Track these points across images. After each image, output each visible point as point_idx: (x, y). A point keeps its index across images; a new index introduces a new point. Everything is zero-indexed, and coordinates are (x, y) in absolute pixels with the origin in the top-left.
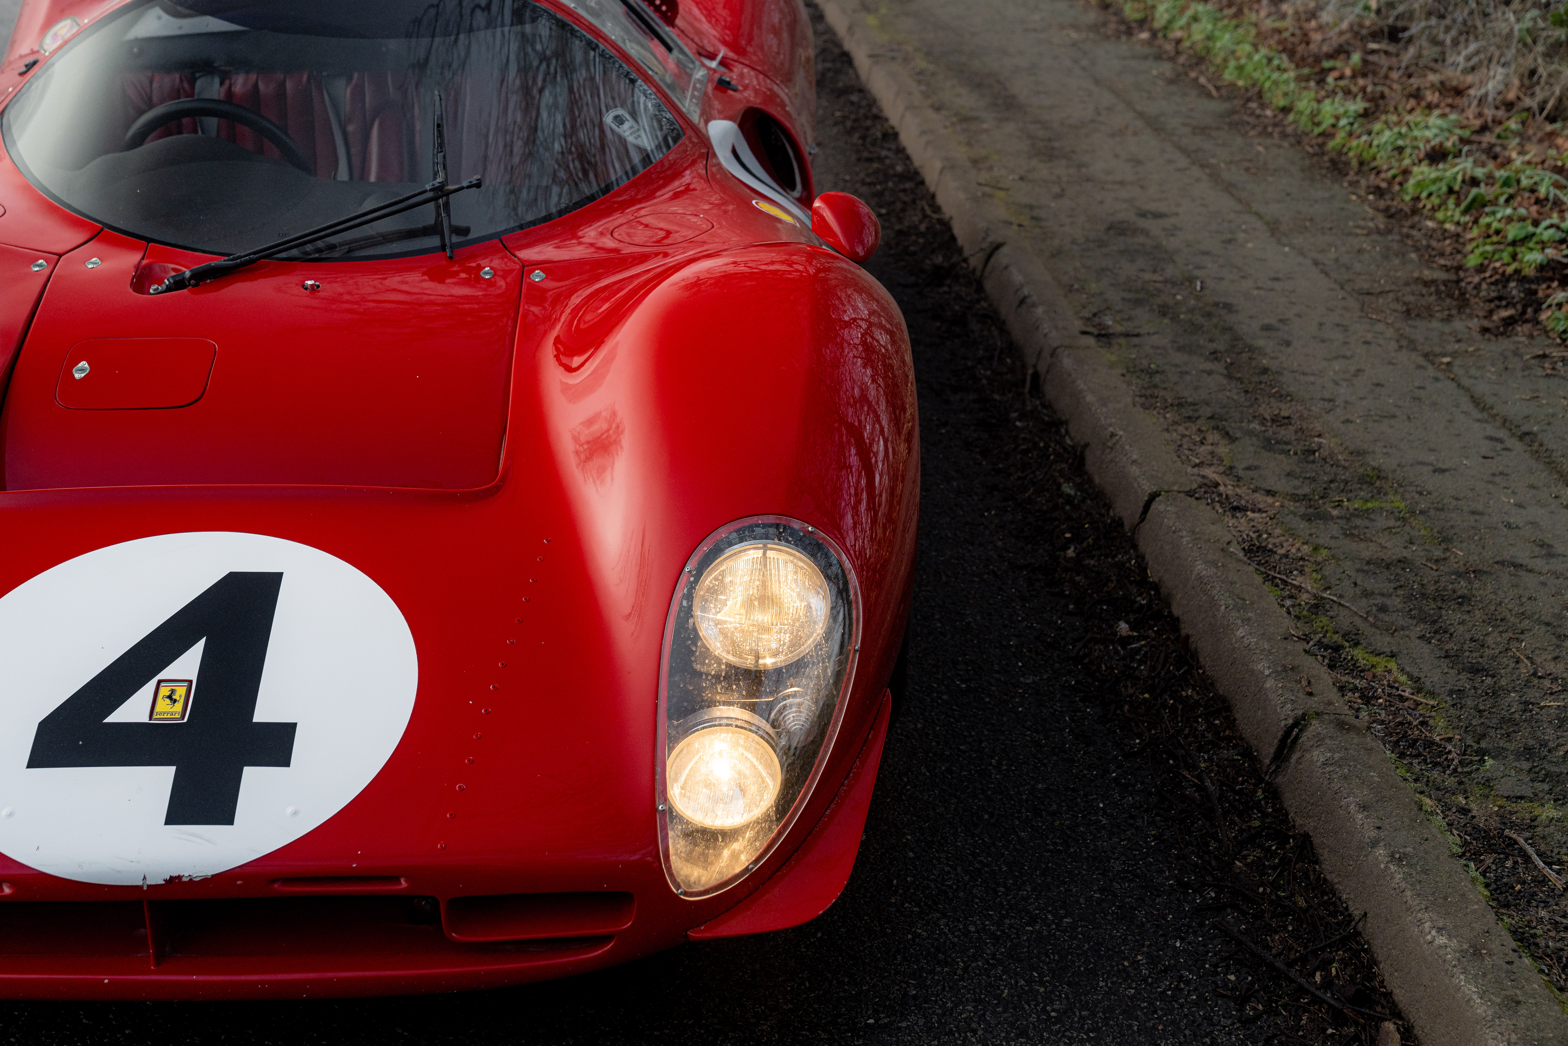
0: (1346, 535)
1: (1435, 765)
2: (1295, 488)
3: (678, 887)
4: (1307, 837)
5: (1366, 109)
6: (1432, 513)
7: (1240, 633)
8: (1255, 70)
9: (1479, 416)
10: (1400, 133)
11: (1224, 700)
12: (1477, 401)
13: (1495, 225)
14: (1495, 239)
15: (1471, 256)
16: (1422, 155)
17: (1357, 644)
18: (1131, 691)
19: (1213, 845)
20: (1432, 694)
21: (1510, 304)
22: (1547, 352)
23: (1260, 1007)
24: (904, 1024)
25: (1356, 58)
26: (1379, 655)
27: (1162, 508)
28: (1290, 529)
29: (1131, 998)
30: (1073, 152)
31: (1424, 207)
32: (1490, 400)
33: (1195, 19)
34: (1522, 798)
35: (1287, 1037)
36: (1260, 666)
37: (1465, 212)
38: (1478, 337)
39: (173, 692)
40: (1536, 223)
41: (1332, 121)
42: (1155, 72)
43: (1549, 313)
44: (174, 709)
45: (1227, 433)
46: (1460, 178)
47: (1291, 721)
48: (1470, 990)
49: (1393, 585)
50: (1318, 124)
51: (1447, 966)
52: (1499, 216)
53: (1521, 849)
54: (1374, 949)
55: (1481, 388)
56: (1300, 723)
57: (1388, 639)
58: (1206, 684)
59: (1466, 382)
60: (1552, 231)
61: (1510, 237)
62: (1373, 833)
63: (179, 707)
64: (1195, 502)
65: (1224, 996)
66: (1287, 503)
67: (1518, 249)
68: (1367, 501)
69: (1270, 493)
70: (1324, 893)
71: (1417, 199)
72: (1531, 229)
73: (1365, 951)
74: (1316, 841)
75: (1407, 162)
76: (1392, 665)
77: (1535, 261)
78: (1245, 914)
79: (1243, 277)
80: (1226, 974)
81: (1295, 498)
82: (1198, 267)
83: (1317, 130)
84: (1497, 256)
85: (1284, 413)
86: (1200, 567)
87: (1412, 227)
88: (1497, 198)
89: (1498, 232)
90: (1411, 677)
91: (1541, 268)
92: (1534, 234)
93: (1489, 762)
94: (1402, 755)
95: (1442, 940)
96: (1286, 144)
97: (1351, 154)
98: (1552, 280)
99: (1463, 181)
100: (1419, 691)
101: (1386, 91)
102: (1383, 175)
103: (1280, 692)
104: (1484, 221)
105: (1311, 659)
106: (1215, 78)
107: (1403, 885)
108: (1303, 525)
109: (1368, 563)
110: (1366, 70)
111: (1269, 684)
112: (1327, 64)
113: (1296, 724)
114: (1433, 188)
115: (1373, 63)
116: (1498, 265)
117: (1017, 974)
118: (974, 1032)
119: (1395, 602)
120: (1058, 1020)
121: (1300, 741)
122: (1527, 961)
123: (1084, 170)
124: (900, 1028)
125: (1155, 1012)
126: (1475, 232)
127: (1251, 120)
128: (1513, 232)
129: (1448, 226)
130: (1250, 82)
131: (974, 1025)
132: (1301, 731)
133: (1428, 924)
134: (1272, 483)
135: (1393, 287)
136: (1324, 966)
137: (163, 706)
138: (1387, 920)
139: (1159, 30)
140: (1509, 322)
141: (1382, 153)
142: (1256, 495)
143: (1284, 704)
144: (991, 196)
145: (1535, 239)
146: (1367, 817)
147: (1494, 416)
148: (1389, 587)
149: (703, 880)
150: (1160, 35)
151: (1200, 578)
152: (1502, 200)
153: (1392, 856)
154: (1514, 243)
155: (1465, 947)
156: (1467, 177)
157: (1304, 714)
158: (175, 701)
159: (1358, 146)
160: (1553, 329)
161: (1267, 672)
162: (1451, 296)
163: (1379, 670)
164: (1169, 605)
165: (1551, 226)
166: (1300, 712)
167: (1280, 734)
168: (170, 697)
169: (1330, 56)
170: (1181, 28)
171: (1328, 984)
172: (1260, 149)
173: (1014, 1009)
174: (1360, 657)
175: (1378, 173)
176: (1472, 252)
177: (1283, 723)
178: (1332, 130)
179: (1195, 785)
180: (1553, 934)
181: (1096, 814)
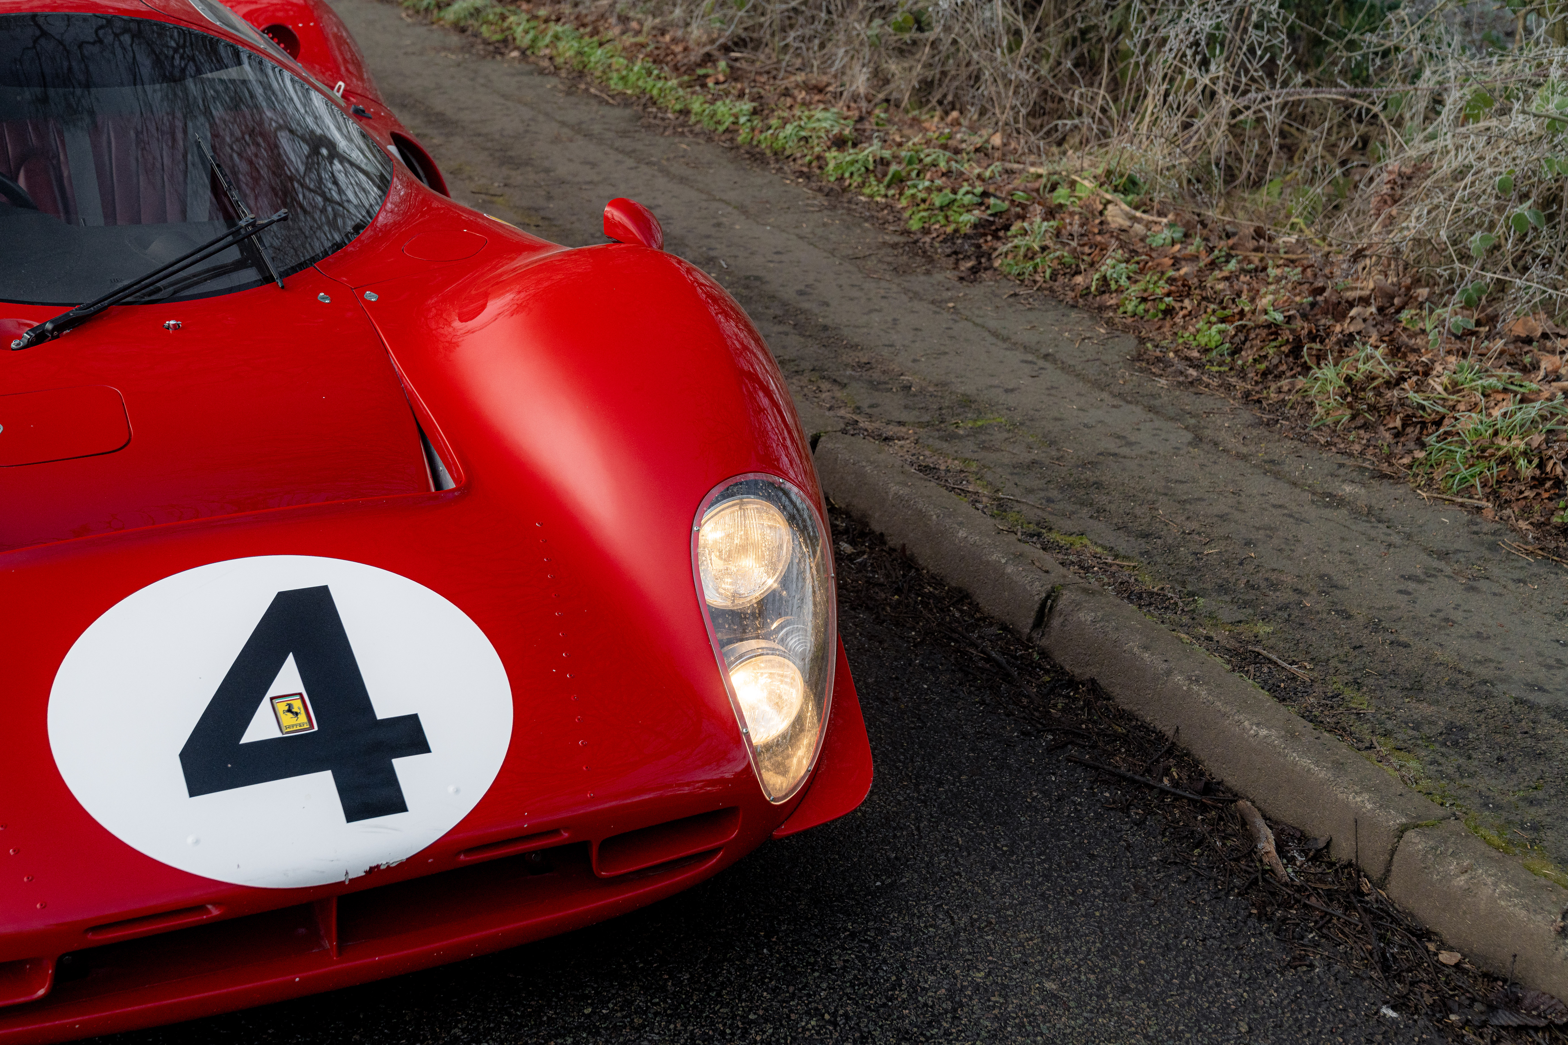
0: (982, 449)
1: (1167, 608)
2: (918, 417)
3: (770, 795)
4: (1093, 681)
5: (755, 108)
6: (1028, 423)
7: (962, 534)
8: (638, 79)
9: (1005, 346)
10: (800, 126)
11: (960, 590)
12: (995, 334)
13: (921, 195)
14: (922, 206)
15: (911, 222)
16: (829, 143)
17: (1050, 529)
18: (884, 596)
19: (1025, 701)
20: (1126, 558)
21: (967, 258)
22: (1017, 290)
23: (1140, 811)
24: (904, 880)
25: (722, 64)
26: (1071, 534)
27: (830, 445)
28: (937, 450)
29: (1050, 824)
30: (531, 159)
31: (850, 185)
32: (1005, 333)
33: (557, 37)
34: (1240, 622)
35: (1175, 828)
36: (994, 557)
37: (888, 187)
38: (958, 284)
39: (290, 706)
40: (954, 192)
41: (732, 119)
42: (549, 86)
43: (999, 261)
44: (299, 721)
45: (835, 381)
46: (871, 159)
47: (1044, 595)
48: (1306, 762)
49: (1044, 481)
50: (719, 122)
51: (1278, 750)
52: (921, 187)
53: (1265, 658)
54: (1194, 752)
55: (992, 324)
56: (1052, 595)
57: (1069, 522)
58: (938, 581)
59: (979, 321)
60: (969, 196)
61: (938, 204)
62: (1165, 666)
63: (303, 718)
64: (853, 438)
65: (1112, 809)
66: (917, 430)
67: (949, 213)
68: (975, 421)
69: (901, 423)
70: (1131, 720)
71: (841, 179)
72: (952, 196)
73: (1186, 755)
74: (1102, 683)
75: (817, 149)
76: (1085, 541)
77: (969, 221)
78: (1084, 747)
79: (752, 253)
80: (1102, 793)
81: (921, 425)
82: (710, 249)
83: (721, 129)
84: (933, 220)
85: (864, 360)
86: (894, 488)
87: (850, 202)
88: (909, 174)
89: (924, 201)
90: (1104, 547)
91: (975, 226)
92: (955, 200)
93: (1201, 601)
94: (1140, 606)
95: (1264, 732)
96: (701, 141)
97: (763, 146)
98: (985, 235)
99: (875, 161)
100: (1116, 557)
101: (763, 92)
102: (799, 162)
103: (1024, 574)
104: (909, 192)
105: (1026, 545)
106: (605, 88)
107: (1210, 698)
108: (945, 445)
109: (1014, 467)
110: (734, 75)
111: (1009, 569)
112: (701, 72)
113: (1048, 597)
114: (853, 169)
115: (739, 69)
116: (937, 226)
117: (957, 825)
118: (959, 874)
119: (1054, 494)
120: (1012, 853)
121: (1058, 608)
122: (1326, 734)
123: (552, 174)
124: (903, 884)
125: (1074, 831)
126: (904, 203)
127: (657, 122)
128: (938, 200)
129: (878, 199)
130: (638, 91)
131: (956, 870)
132: (1053, 601)
133: (1246, 723)
134: (897, 415)
135: (871, 252)
136: (1167, 772)
137: (287, 720)
138: (1202, 727)
139: (528, 49)
140: (974, 270)
141: (790, 143)
142: (890, 427)
143: (1032, 583)
144: (492, 202)
145: (956, 204)
146: (1152, 654)
147: (1015, 344)
148: (1041, 483)
149: (784, 785)
150: (529, 52)
151: (897, 496)
152: (914, 174)
153: (1190, 679)
154: (941, 208)
155: (1283, 733)
156: (878, 158)
157: (1053, 588)
158: (297, 714)
159: (766, 138)
160: (1009, 274)
161: (1003, 561)
162: (917, 254)
163: (1078, 546)
164: (867, 525)
165: (967, 193)
166: (1049, 587)
167: (1036, 607)
168: (290, 711)
169: (701, 65)
170: (547, 46)
171: (1176, 784)
172: (684, 146)
173: (975, 850)
174: (1058, 539)
175: (794, 160)
176: (910, 218)
177: (1036, 598)
178: (732, 127)
179: (982, 658)
180: (1326, 713)
181: (927, 694)
